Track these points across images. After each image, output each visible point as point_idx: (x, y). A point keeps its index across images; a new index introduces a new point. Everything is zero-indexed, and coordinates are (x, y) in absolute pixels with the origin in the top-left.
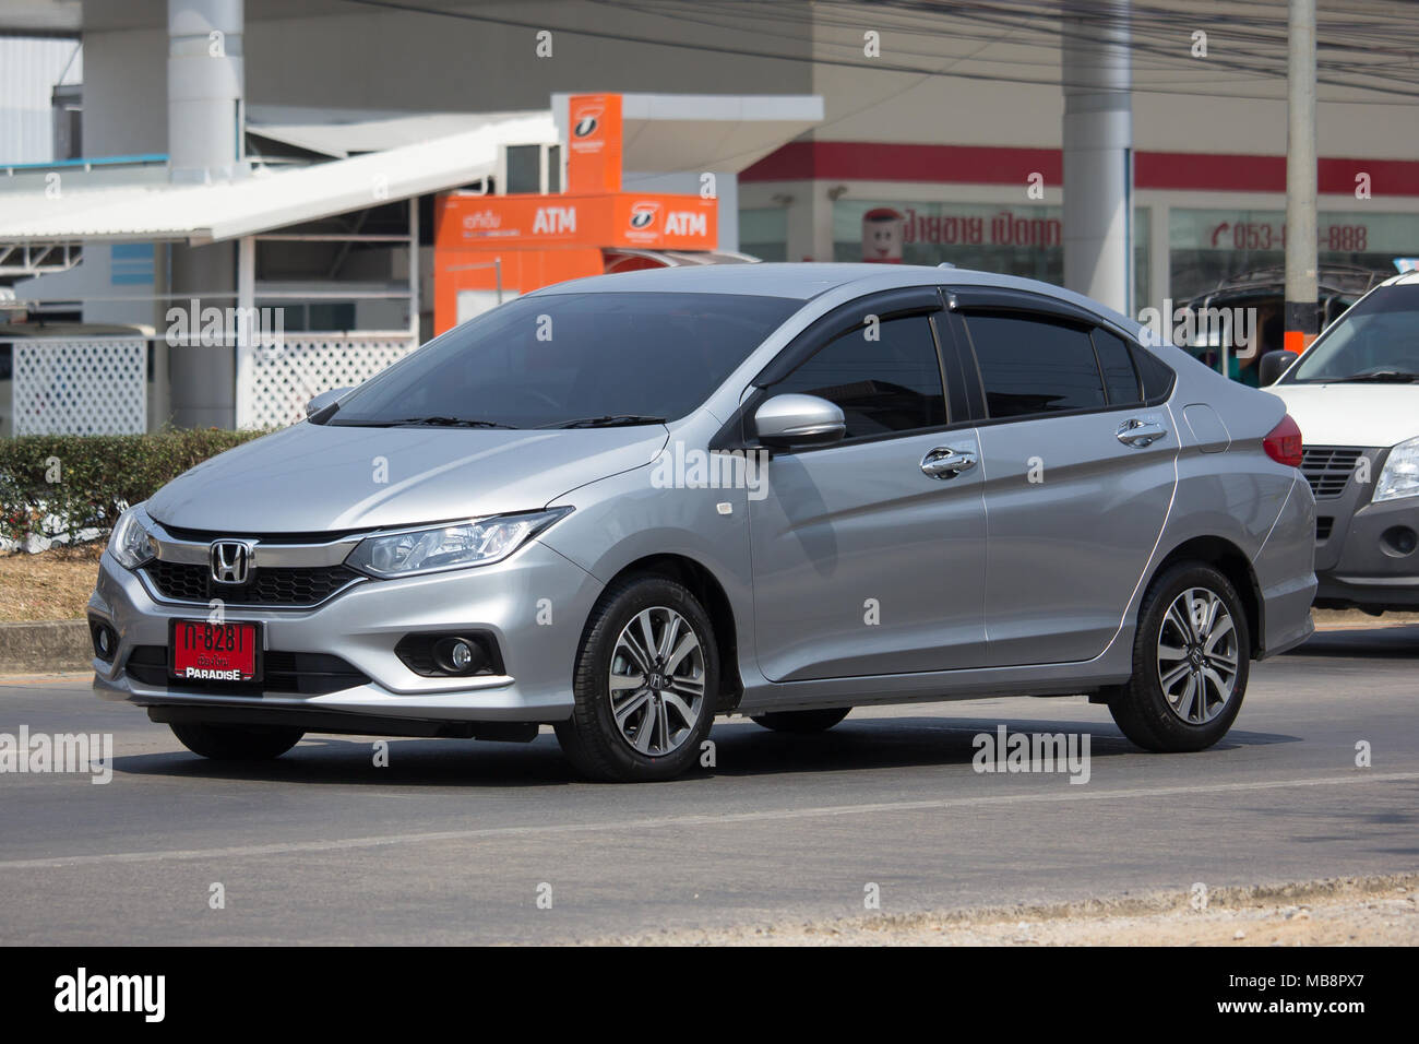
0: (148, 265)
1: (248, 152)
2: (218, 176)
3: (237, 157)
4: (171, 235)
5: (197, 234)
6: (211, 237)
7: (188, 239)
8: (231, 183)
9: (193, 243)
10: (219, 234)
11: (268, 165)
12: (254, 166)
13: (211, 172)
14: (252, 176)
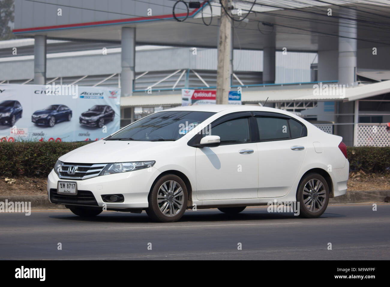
0: (333, 107)
1: (358, 80)
2: (350, 86)
3: (355, 81)
4: (339, 100)
5: (345, 99)
6: (348, 100)
7: (342, 101)
8: (353, 87)
9: (344, 102)
10: (350, 100)
11: (362, 83)
12: (359, 83)
13: (349, 85)
14: (358, 86)
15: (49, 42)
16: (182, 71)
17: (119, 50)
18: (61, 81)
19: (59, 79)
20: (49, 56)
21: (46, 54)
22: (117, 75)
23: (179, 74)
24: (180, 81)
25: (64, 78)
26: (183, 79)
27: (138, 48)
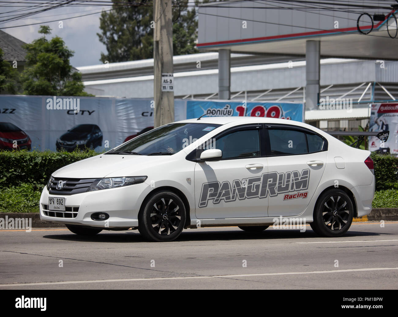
15: (233, 55)
16: (367, 84)
17: (303, 63)
18: (246, 95)
19: (244, 93)
20: (233, 70)
21: (230, 67)
22: (302, 89)
23: (364, 87)
24: (366, 94)
25: (249, 92)
26: (368, 92)
27: (323, 61)
